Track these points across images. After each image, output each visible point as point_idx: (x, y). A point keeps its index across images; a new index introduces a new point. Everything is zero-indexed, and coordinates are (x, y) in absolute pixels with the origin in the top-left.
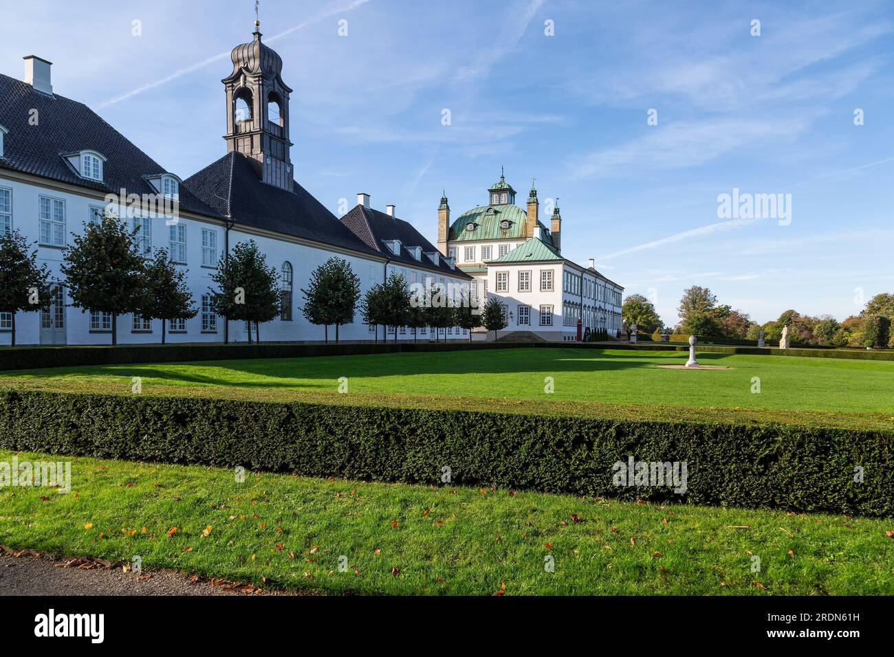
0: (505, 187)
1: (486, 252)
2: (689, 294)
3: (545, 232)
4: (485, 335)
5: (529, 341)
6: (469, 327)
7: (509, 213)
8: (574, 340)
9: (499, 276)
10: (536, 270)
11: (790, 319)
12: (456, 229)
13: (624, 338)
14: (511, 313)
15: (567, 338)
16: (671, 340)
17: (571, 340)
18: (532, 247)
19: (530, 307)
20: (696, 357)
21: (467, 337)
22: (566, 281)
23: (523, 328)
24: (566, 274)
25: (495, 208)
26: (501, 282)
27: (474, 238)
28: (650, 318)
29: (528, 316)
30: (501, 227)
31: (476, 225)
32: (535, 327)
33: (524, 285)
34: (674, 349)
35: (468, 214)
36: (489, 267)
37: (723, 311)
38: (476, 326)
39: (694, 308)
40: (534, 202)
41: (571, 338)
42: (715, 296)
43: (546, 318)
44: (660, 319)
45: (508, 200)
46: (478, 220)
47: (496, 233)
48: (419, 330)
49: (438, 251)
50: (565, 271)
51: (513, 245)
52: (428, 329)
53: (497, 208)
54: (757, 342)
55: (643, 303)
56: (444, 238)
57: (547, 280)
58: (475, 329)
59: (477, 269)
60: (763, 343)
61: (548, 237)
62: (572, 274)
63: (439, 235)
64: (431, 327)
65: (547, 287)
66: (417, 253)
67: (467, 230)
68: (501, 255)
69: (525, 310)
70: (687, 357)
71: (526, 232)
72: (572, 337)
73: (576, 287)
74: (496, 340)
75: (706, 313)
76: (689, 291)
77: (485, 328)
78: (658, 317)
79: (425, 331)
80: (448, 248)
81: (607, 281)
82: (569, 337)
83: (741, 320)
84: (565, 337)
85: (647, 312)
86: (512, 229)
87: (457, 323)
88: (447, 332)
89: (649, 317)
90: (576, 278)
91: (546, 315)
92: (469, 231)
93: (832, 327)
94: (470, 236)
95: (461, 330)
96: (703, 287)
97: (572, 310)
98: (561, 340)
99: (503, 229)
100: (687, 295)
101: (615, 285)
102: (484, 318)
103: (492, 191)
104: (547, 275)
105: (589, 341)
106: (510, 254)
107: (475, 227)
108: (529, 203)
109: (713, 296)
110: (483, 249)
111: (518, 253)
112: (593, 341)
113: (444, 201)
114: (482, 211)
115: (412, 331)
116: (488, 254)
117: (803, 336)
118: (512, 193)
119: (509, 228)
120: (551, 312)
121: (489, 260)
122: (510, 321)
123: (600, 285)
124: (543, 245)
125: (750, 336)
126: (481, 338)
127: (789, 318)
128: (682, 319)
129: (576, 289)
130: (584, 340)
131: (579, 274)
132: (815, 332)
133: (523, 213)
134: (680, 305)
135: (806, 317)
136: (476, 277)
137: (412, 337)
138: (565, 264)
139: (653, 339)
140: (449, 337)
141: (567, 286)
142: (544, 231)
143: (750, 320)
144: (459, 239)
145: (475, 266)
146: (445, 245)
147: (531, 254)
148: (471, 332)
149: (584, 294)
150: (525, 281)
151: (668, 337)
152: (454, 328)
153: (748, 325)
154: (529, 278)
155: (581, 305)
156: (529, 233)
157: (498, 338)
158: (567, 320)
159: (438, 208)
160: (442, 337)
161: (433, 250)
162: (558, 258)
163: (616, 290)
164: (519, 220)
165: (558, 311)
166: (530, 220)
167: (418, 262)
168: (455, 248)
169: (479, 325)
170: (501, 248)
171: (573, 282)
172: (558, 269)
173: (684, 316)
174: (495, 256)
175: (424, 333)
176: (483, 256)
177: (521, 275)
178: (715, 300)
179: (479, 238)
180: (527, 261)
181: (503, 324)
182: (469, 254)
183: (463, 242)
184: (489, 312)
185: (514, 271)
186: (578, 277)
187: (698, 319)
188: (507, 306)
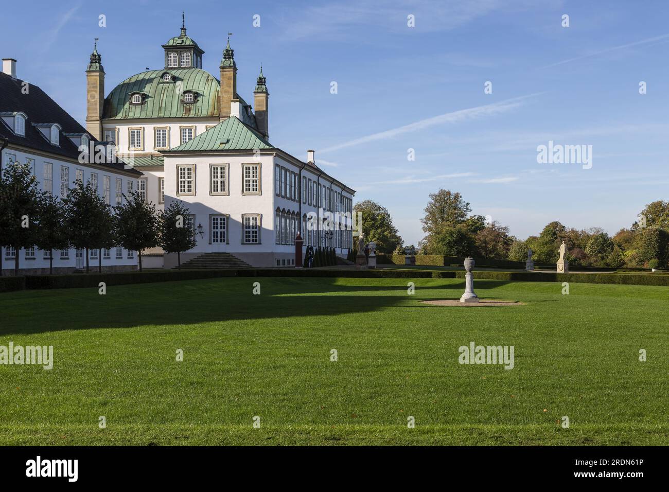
0: (188, 43)
1: (160, 137)
2: (436, 201)
3: (247, 110)
4: (162, 259)
5: (227, 267)
6: (139, 247)
7: (196, 81)
8: (291, 265)
9: (181, 171)
10: (236, 164)
11: (555, 234)
12: (115, 101)
13: (360, 261)
14: (200, 226)
15: (281, 262)
16: (418, 263)
17: (286, 265)
18: (228, 130)
19: (228, 217)
20: (476, 285)
21: (135, 262)
22: (278, 181)
23: (219, 248)
24: (278, 169)
25: (173, 72)
26: (185, 179)
27: (143, 116)
28: (386, 233)
29: (225, 230)
30: (182, 101)
31: (145, 97)
32: (235, 246)
33: (218, 185)
34: (429, 275)
35: (133, 80)
36: (165, 159)
37: (476, 223)
38: (149, 246)
39: (442, 218)
40: (230, 67)
41: (286, 262)
42: (468, 204)
43: (252, 232)
44: (398, 234)
45: (192, 62)
46: (148, 89)
47: (176, 110)
48: (56, 253)
49: (87, 132)
50: (276, 165)
51: (201, 128)
52: (72, 251)
53: (176, 73)
54: (525, 264)
55: (376, 212)
56: (97, 114)
57: (251, 179)
58: (147, 251)
59: (148, 161)
60: (532, 264)
61: (249, 117)
62: (286, 170)
63: (88, 109)
64: (78, 248)
65: (251, 188)
66: (53, 133)
67: (131, 103)
68: (183, 140)
69: (220, 221)
70: (462, 286)
71: (219, 109)
72: (289, 261)
73: (293, 189)
74: (179, 267)
75: (458, 226)
76: (436, 196)
77: (161, 248)
78: (396, 231)
79: (67, 254)
80: (102, 130)
81: (333, 181)
82: (284, 261)
83: (498, 235)
84: (278, 261)
85: (381, 225)
86: (199, 104)
87: (119, 243)
88: (102, 256)
89: (384, 231)
90: (293, 176)
91: (251, 230)
92: (135, 105)
93: (604, 243)
94: (136, 113)
95: (125, 252)
96: (453, 192)
97: (288, 221)
98: (272, 265)
99: (186, 103)
100: (433, 201)
101: (344, 188)
102: (160, 234)
103: (168, 49)
104: (251, 170)
105: (313, 266)
106: (197, 139)
107: (143, 99)
108: (223, 68)
109: (465, 204)
110: (157, 132)
111: (209, 137)
112: (318, 266)
113: (96, 59)
114: (153, 76)
115: (46, 254)
116: (164, 140)
117: (574, 256)
118: (198, 52)
119: (194, 102)
120: (258, 224)
121: (166, 148)
122: (198, 237)
123: (324, 186)
124: (245, 128)
125: (513, 256)
126: (157, 264)
127: (555, 232)
128: (427, 234)
129: (292, 192)
130: (306, 265)
131: (296, 170)
132: (587, 251)
133: (215, 83)
134: (424, 215)
135: (573, 231)
136: (147, 174)
137: (46, 264)
138: (277, 155)
139: (394, 261)
140: (105, 263)
141: (280, 187)
142: (245, 108)
143: (510, 235)
144: (119, 116)
145: (144, 156)
146: (97, 124)
147: (228, 141)
148: (140, 256)
149: (303, 199)
150: (219, 179)
151: (414, 257)
152: (113, 251)
153: (508, 242)
154: (226, 174)
155: (299, 214)
156: (224, 111)
157: (181, 264)
158: (281, 236)
159: (86, 69)
160: (94, 263)
161: (80, 130)
162: (267, 147)
163: (344, 193)
164: (209, 92)
165: (268, 223)
166: (225, 92)
167: (54, 147)
168: (114, 130)
169: (153, 244)
170: (183, 131)
171: (288, 182)
172: (267, 163)
173: (430, 229)
174: (175, 143)
175: (65, 257)
176: (157, 142)
177: (214, 171)
178: (467, 209)
179: (149, 115)
180: (222, 151)
181: (189, 242)
182: (136, 138)
183: (126, 121)
184: (168, 224)
185: (203, 165)
186: (295, 175)
187: (451, 234)
188: (194, 215)
